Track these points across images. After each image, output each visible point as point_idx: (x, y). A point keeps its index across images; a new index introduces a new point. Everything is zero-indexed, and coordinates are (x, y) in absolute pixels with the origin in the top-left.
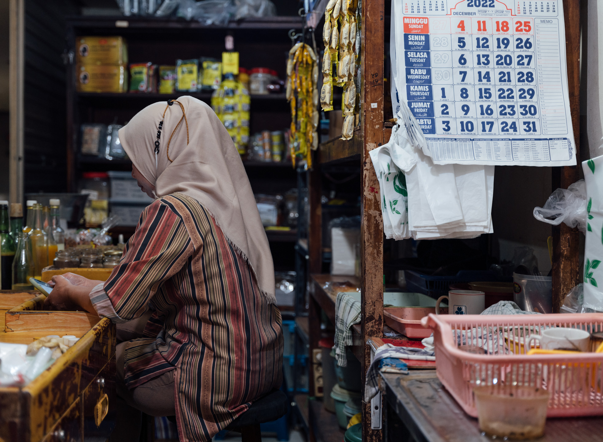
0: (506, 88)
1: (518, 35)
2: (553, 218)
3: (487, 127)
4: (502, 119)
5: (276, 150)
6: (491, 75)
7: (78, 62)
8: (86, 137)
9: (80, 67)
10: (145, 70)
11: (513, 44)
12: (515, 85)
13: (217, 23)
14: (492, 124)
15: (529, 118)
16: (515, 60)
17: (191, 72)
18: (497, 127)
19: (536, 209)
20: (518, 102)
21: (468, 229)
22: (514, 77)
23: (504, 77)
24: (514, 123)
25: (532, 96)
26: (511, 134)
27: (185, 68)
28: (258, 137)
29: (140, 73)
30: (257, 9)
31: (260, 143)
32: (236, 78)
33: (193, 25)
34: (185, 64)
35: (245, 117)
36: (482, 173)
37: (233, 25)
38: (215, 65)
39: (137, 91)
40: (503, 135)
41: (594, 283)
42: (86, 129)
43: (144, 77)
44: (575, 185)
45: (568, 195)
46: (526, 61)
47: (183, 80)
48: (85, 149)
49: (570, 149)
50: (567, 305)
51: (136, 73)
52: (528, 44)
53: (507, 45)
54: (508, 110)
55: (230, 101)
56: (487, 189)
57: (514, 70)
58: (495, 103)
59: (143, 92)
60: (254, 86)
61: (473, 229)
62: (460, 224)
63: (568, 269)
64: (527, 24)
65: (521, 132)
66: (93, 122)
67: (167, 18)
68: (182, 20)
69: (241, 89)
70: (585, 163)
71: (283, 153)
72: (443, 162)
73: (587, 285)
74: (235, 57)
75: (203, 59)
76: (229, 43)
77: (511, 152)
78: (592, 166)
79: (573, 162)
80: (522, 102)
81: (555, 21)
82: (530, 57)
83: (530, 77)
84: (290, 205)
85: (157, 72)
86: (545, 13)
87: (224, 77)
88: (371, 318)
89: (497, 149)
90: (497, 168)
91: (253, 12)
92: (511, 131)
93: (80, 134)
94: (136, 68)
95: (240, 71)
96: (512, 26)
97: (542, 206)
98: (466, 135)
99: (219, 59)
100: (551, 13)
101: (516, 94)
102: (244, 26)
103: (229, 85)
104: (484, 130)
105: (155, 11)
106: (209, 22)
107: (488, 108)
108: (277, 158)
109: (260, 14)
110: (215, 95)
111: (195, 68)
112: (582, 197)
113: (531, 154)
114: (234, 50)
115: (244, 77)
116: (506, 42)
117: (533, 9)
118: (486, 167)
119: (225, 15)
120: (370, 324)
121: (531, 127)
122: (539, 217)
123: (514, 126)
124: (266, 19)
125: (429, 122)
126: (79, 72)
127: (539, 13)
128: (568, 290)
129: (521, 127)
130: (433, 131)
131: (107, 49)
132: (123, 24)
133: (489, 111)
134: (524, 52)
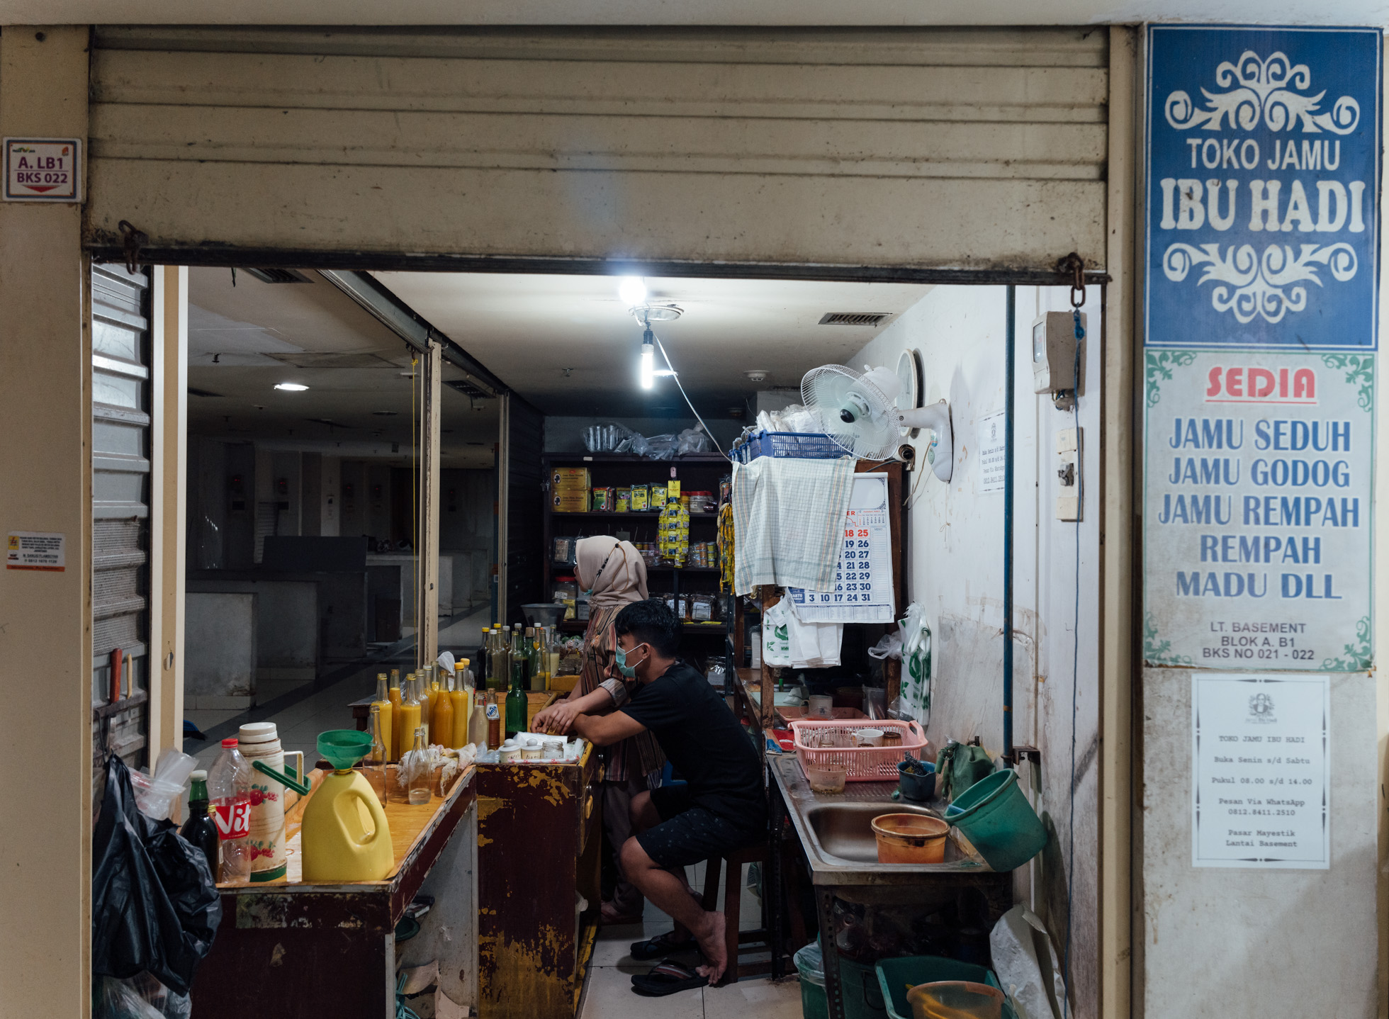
0: (851, 573)
1: (860, 538)
2: (880, 654)
3: (838, 598)
4: (849, 592)
5: (711, 558)
6: (842, 565)
7: (553, 488)
8: (558, 548)
9: (554, 492)
10: (605, 493)
11: (856, 544)
12: (857, 571)
13: (664, 459)
14: (841, 596)
15: (865, 591)
16: (857, 554)
17: (642, 495)
18: (845, 598)
19: (870, 649)
20: (858, 581)
21: (825, 663)
22: (857, 566)
23: (851, 566)
24: (856, 595)
25: (868, 577)
26: (854, 602)
27: (637, 491)
28: (696, 546)
29: (602, 495)
30: (696, 446)
31: (698, 551)
32: (678, 501)
33: (644, 460)
34: (638, 488)
35: (686, 532)
36: (835, 627)
37: (677, 459)
38: (661, 490)
39: (599, 510)
40: (848, 603)
41: (905, 697)
42: (558, 541)
43: (604, 498)
44: (896, 633)
45: (892, 640)
46: (864, 555)
47: (636, 503)
48: (557, 557)
49: (891, 612)
50: (892, 709)
51: (598, 495)
52: (866, 544)
53: (852, 545)
54: (852, 587)
55: (673, 520)
56: (838, 637)
57: (857, 561)
58: (844, 583)
59: (604, 511)
60: (692, 506)
61: (830, 663)
62: (820, 660)
63: (893, 685)
64: (865, 531)
65: (860, 601)
66: (563, 535)
67: (624, 455)
68: (637, 455)
69: (683, 510)
70: (899, 621)
71: (716, 561)
72: (808, 621)
73: (902, 697)
74: (678, 483)
75: (652, 484)
76: (673, 473)
77: (853, 614)
78: (904, 623)
79: (892, 621)
80: (861, 581)
81: (884, 529)
82: (867, 552)
83: (867, 565)
84: (722, 602)
85: (614, 494)
86: (878, 524)
87: (669, 500)
88: (766, 717)
89: (844, 612)
90: (845, 624)
91: (692, 448)
92: (854, 600)
93: (554, 545)
94: (598, 492)
95: (681, 494)
96: (856, 533)
97: (875, 646)
98: (825, 603)
99: (666, 485)
100: (881, 524)
101: (858, 576)
102: (685, 459)
103: (673, 507)
104: (836, 600)
105: (614, 449)
106: (657, 458)
107: (839, 586)
108: (711, 565)
109: (698, 450)
110: (662, 515)
111: (645, 492)
112: (899, 640)
113: (866, 615)
114: (677, 478)
115: (685, 498)
116: (852, 543)
117: (870, 521)
118: (837, 624)
119: (670, 451)
120: (765, 720)
121: (866, 597)
122: (871, 654)
123: (855, 598)
124: (703, 454)
125: (801, 596)
126: (553, 496)
127: (873, 524)
128: (893, 698)
129: (860, 598)
130: (803, 601)
131: (575, 478)
132: (590, 459)
133: (840, 588)
134: (863, 549)
